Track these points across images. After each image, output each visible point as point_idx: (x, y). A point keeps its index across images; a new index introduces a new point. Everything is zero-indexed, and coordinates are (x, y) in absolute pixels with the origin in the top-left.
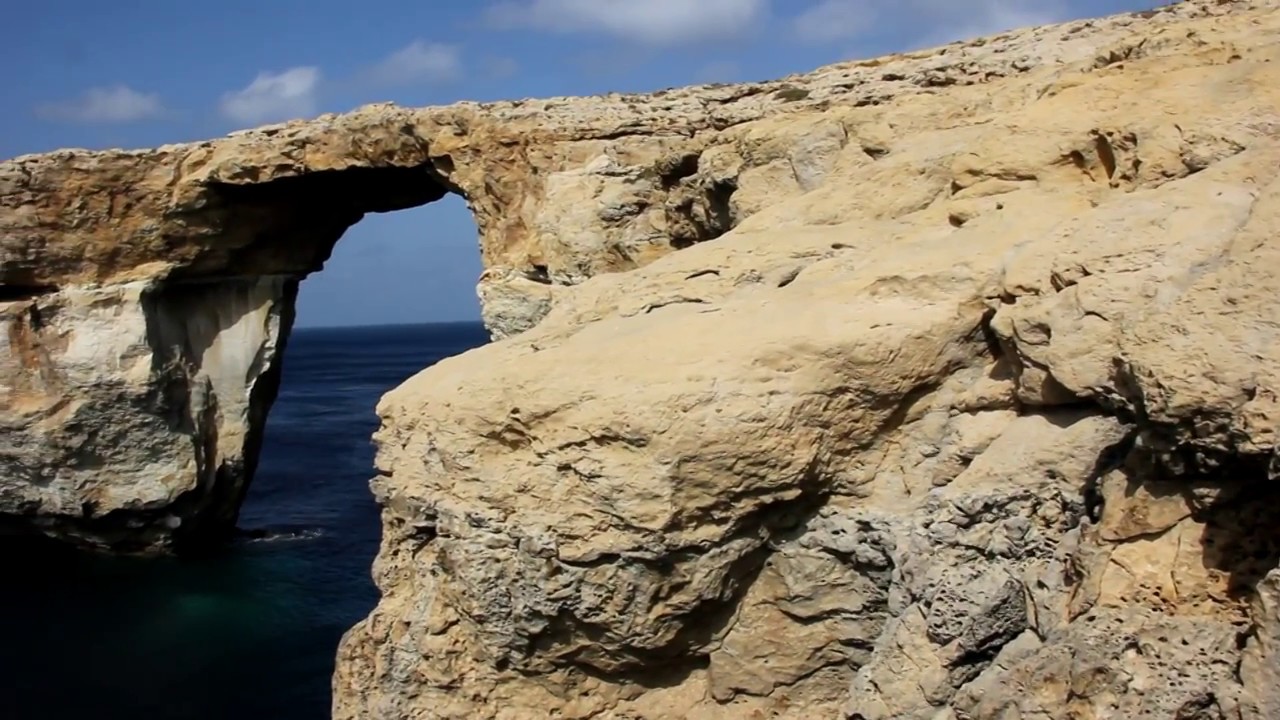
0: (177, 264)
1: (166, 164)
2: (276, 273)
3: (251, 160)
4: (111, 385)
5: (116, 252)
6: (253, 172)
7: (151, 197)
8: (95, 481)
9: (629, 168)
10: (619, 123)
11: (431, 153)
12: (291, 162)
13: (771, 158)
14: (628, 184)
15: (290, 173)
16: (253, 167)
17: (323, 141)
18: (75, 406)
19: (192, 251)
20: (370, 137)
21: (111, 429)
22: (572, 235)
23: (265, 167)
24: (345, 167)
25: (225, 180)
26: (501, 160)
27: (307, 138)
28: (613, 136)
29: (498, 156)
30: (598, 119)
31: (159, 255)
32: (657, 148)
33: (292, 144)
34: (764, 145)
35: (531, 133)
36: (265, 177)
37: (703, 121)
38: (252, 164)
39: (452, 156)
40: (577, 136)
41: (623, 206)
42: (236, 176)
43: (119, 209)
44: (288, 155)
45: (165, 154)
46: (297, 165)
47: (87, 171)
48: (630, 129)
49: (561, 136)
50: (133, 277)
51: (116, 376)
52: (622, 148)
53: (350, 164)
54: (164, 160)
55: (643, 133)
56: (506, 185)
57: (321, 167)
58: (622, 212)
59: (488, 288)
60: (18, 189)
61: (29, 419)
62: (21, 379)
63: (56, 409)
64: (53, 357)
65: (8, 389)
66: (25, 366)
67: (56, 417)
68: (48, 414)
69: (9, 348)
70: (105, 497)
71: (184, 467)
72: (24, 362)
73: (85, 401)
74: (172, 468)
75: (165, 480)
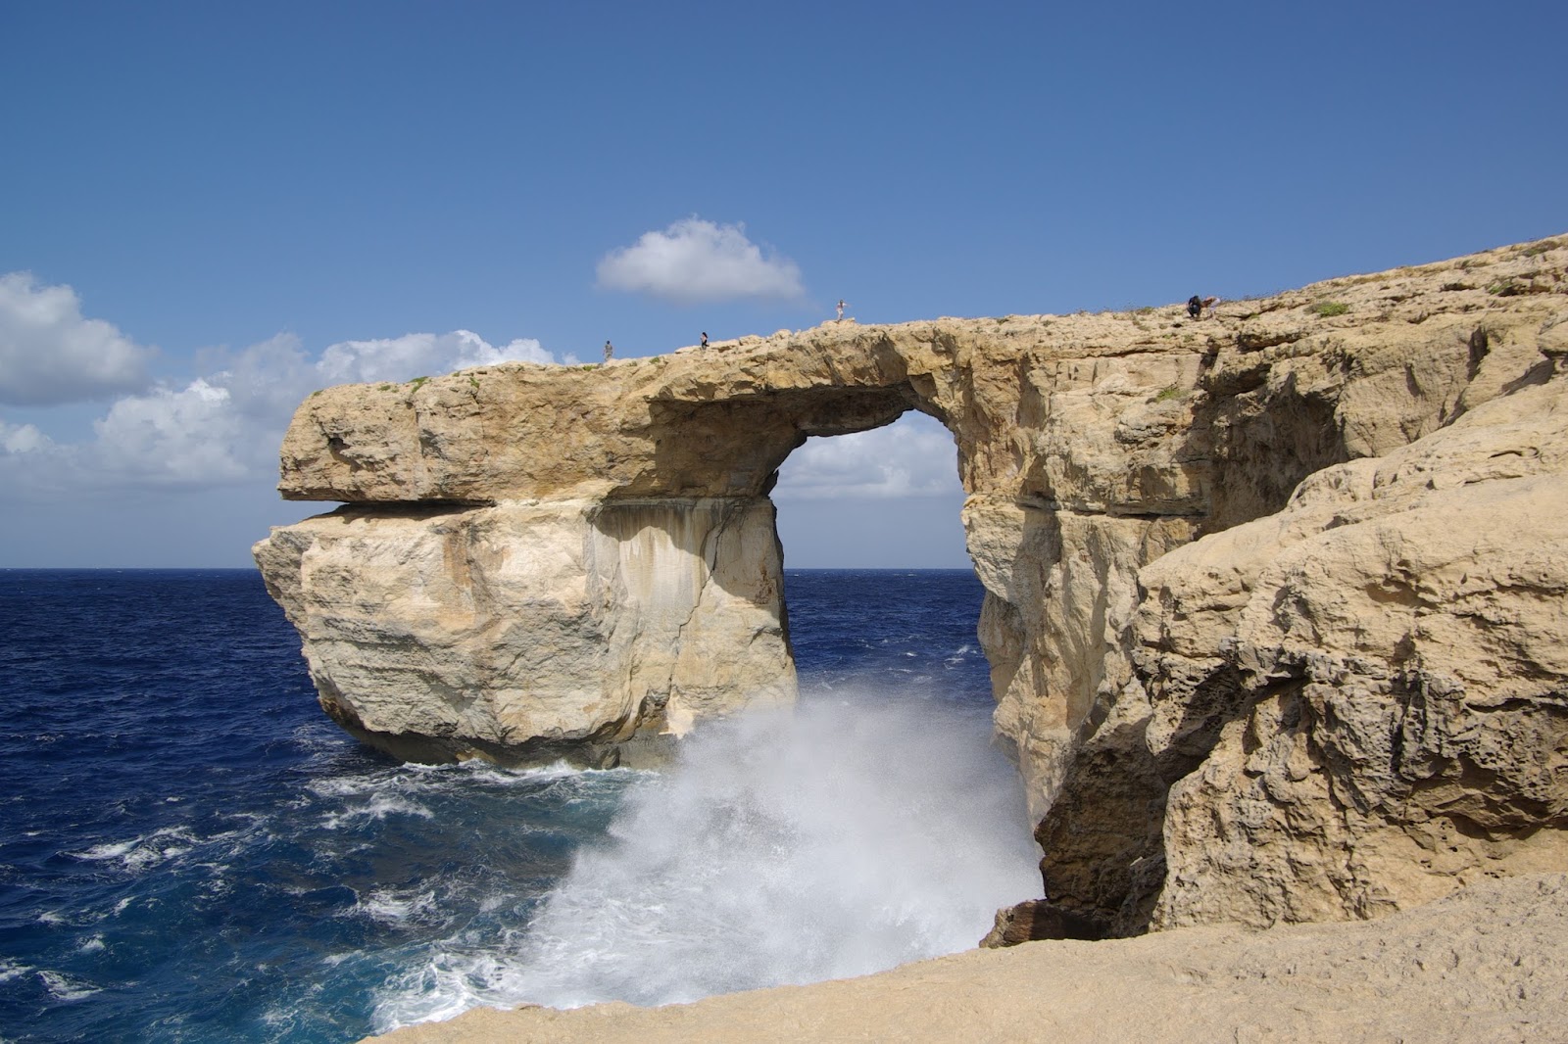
0: (616, 483)
1: (613, 379)
2: (716, 496)
3: (707, 377)
4: (543, 605)
5: (558, 467)
6: (709, 388)
7: (597, 412)
8: (516, 705)
9: (1141, 388)
10: (1131, 339)
11: (910, 372)
12: (750, 379)
13: (1385, 368)
14: (1152, 404)
15: (750, 391)
16: (710, 384)
17: (787, 357)
18: (505, 625)
19: (635, 469)
20: (840, 353)
21: (539, 651)
22: (1088, 458)
23: (722, 384)
24: (810, 385)
25: (678, 397)
26: (995, 379)
27: (769, 354)
28: (1123, 354)
29: (991, 375)
30: (1105, 336)
31: (599, 473)
32: (1172, 367)
33: (753, 360)
34: (1378, 354)
35: (1032, 349)
36: (721, 395)
37: (1230, 337)
38: (710, 380)
39: (934, 374)
40: (1085, 354)
41: (1148, 427)
42: (690, 392)
43: (564, 424)
44: (747, 372)
45: (613, 368)
46: (757, 382)
47: (535, 385)
48: (1140, 348)
49: (1068, 353)
50: (571, 495)
51: (549, 596)
52: (1134, 367)
53: (815, 382)
54: (613, 375)
55: (1157, 351)
56: (999, 404)
57: (784, 385)
58: (1146, 433)
59: (975, 515)
60: (466, 401)
61: (457, 637)
62: (452, 594)
63: (485, 627)
64: (487, 574)
65: (438, 605)
66: (456, 581)
67: (485, 635)
68: (476, 633)
69: (442, 562)
70: (525, 722)
71: (608, 697)
72: (456, 578)
73: (515, 621)
74: (596, 696)
75: (588, 709)
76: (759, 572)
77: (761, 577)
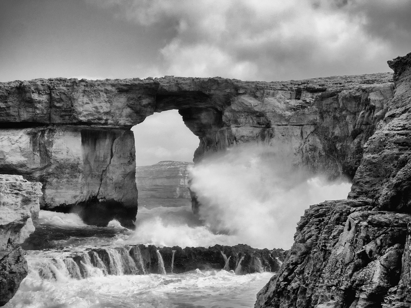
18: (53, 166)
60: (46, 89)
61: (33, 171)
62: (31, 156)
63: (45, 167)
64: (48, 149)
65: (26, 159)
66: (34, 151)
67: (45, 171)
68: (42, 169)
69: (29, 144)
70: (54, 202)
71: (82, 193)
72: (34, 150)
73: (57, 165)
74: (78, 193)
75: (75, 197)
76: (129, 154)
77: (130, 156)
